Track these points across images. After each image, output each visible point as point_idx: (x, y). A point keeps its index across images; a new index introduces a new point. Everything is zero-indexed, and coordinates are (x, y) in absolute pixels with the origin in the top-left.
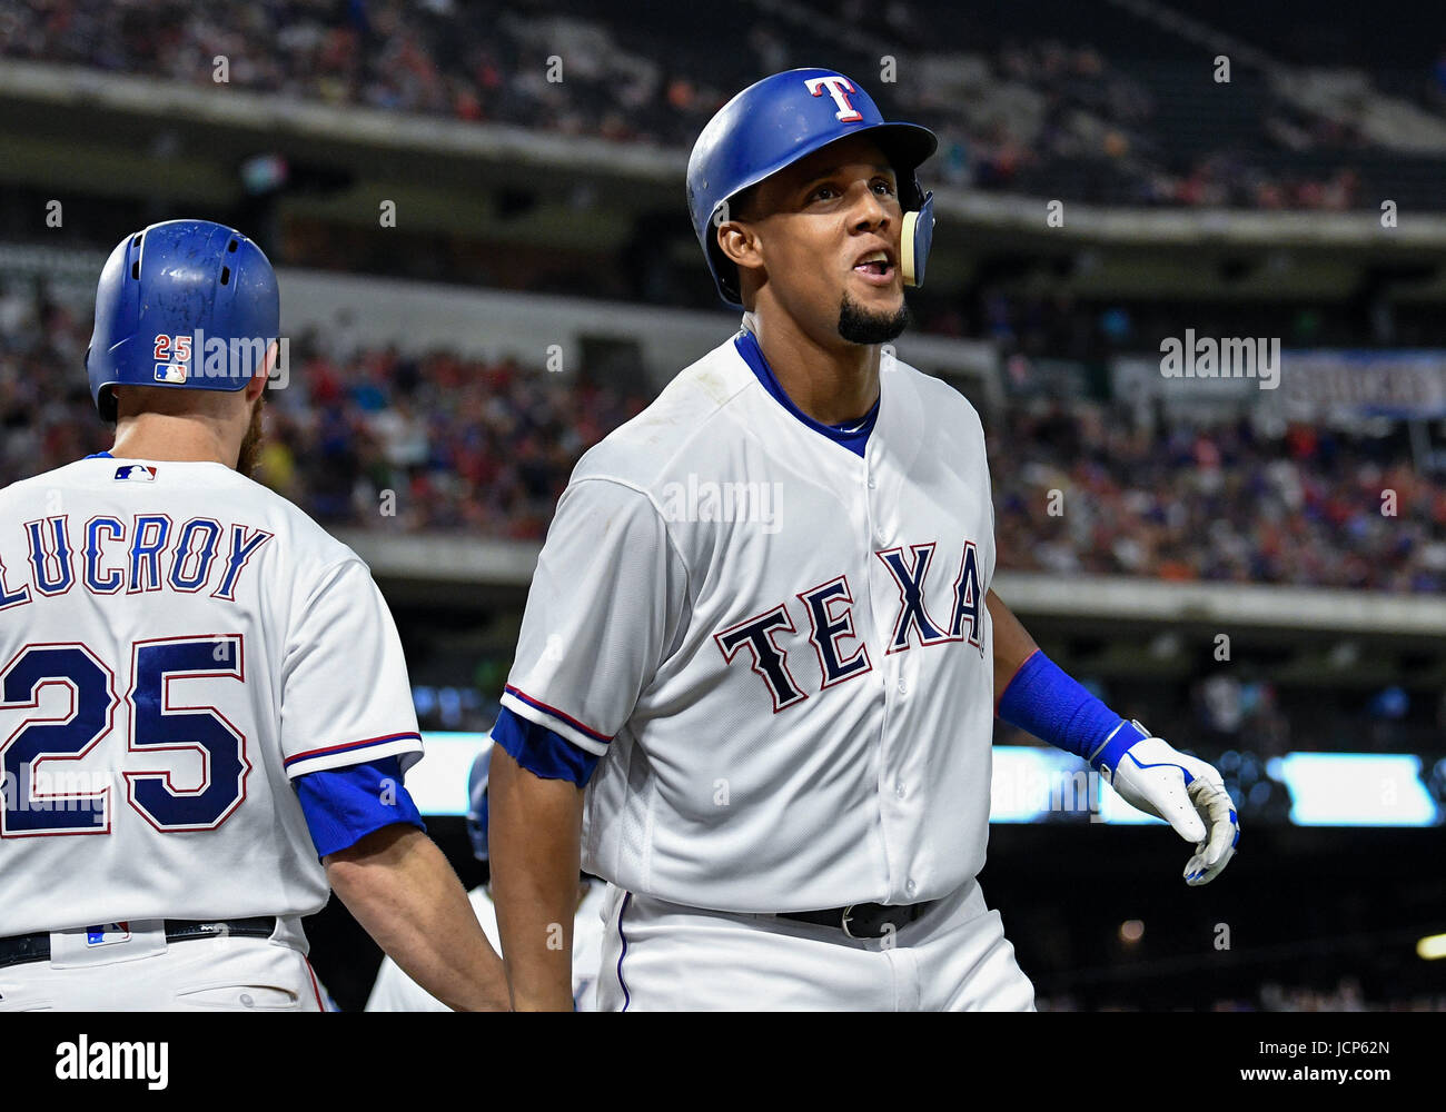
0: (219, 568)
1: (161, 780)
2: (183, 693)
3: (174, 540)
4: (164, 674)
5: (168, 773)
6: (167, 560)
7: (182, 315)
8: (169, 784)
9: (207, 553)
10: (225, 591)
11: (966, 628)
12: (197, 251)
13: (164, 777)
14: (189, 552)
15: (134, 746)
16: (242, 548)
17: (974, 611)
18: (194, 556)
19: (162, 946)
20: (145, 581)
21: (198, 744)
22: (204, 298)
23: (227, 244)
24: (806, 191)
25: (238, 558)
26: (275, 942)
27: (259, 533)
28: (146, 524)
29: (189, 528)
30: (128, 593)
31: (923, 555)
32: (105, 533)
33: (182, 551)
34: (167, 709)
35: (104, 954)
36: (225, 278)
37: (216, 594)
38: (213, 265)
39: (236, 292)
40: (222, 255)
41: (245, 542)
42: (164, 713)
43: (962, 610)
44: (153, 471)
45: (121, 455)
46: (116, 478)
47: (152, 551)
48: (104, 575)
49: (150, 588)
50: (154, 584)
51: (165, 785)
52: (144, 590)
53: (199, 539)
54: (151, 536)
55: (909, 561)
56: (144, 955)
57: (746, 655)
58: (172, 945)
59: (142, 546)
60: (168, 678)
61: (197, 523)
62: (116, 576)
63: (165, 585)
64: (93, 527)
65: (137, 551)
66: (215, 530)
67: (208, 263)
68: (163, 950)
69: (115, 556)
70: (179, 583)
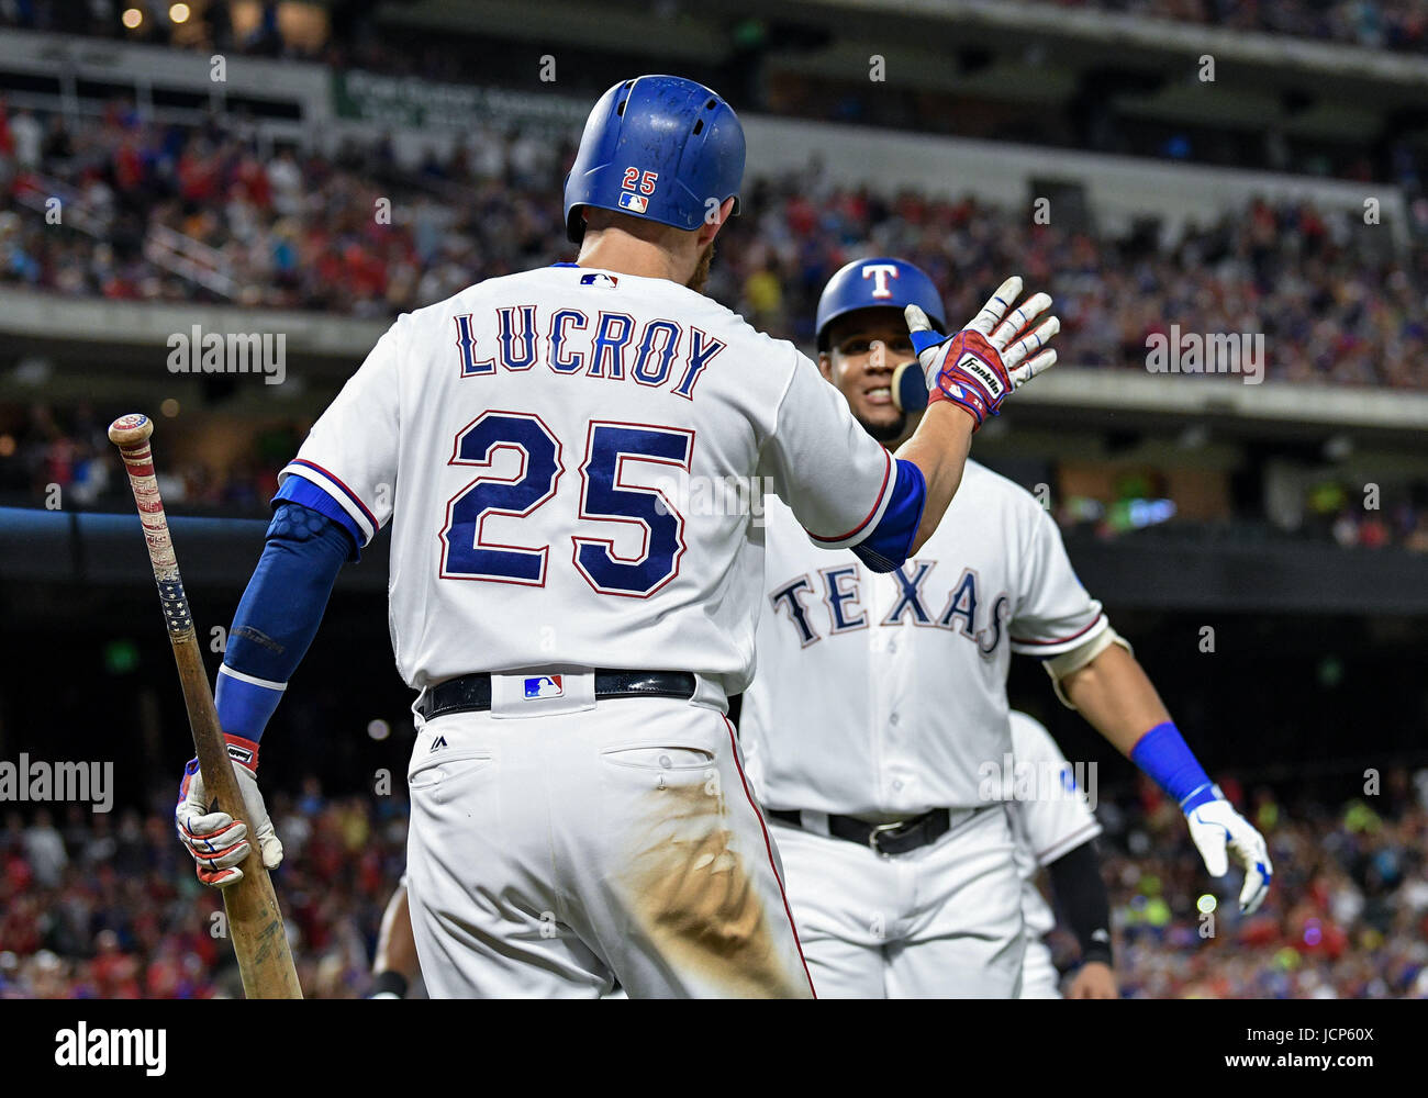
0: (679, 368)
1: (604, 547)
2: (634, 474)
3: (638, 336)
4: (619, 454)
5: (611, 542)
6: (630, 355)
7: (653, 153)
8: (611, 551)
9: (668, 353)
10: (684, 390)
12: (678, 101)
13: (607, 545)
14: (652, 350)
15: (584, 514)
16: (701, 354)
18: (656, 353)
19: (593, 703)
20: (608, 367)
21: (642, 520)
22: (675, 143)
23: (706, 102)
25: (697, 362)
26: (694, 703)
27: (715, 342)
28: (610, 320)
29: (652, 328)
30: (587, 375)
32: (569, 323)
33: (645, 349)
34: (618, 485)
35: (540, 707)
36: (699, 128)
37: (677, 391)
38: (690, 116)
39: (706, 144)
40: (700, 110)
41: (704, 348)
42: (615, 488)
44: (615, 280)
45: (585, 265)
46: (582, 283)
47: (616, 345)
48: (565, 357)
49: (612, 376)
50: (617, 373)
51: (607, 552)
52: (606, 375)
53: (661, 337)
54: (615, 330)
56: (575, 710)
58: (600, 702)
59: (606, 338)
60: (622, 458)
61: (658, 324)
62: (576, 358)
63: (628, 375)
64: (559, 318)
65: (601, 342)
66: (675, 331)
67: (687, 112)
68: (592, 706)
69: (579, 341)
70: (642, 377)
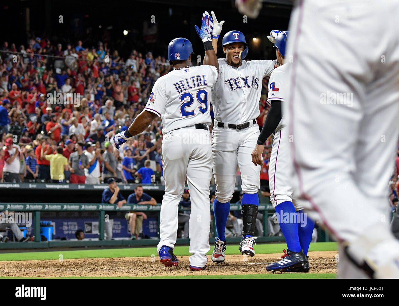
11: (253, 86)
17: (254, 84)
24: (230, 47)
31: (247, 78)
43: (253, 84)
55: (245, 78)
57: (228, 83)
